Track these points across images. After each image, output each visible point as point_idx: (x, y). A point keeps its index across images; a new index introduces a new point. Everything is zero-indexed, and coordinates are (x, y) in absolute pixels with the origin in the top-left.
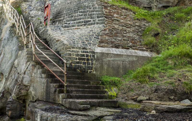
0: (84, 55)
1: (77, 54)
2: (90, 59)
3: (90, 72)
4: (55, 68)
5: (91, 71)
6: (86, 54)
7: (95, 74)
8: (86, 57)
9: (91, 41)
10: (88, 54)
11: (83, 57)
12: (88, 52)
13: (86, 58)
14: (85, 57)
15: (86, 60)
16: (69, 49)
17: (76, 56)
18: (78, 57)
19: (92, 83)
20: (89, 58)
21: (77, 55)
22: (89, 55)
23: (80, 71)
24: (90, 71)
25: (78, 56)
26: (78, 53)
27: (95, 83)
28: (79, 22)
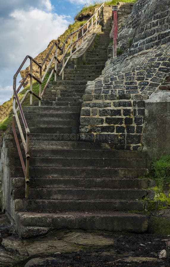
0: (120, 110)
1: (104, 110)
2: (134, 119)
3: (135, 148)
4: (47, 143)
5: (138, 145)
6: (125, 108)
7: (146, 152)
8: (125, 115)
9: (150, 79)
10: (128, 108)
11: (117, 117)
12: (130, 105)
13: (124, 117)
14: (120, 115)
15: (124, 122)
16: (87, 102)
17: (100, 116)
18: (104, 118)
19: (123, 173)
20: (132, 116)
21: (104, 113)
22: (132, 110)
23: (111, 148)
24: (135, 145)
25: (105, 115)
26: (106, 108)
27: (133, 173)
28: (151, 40)
